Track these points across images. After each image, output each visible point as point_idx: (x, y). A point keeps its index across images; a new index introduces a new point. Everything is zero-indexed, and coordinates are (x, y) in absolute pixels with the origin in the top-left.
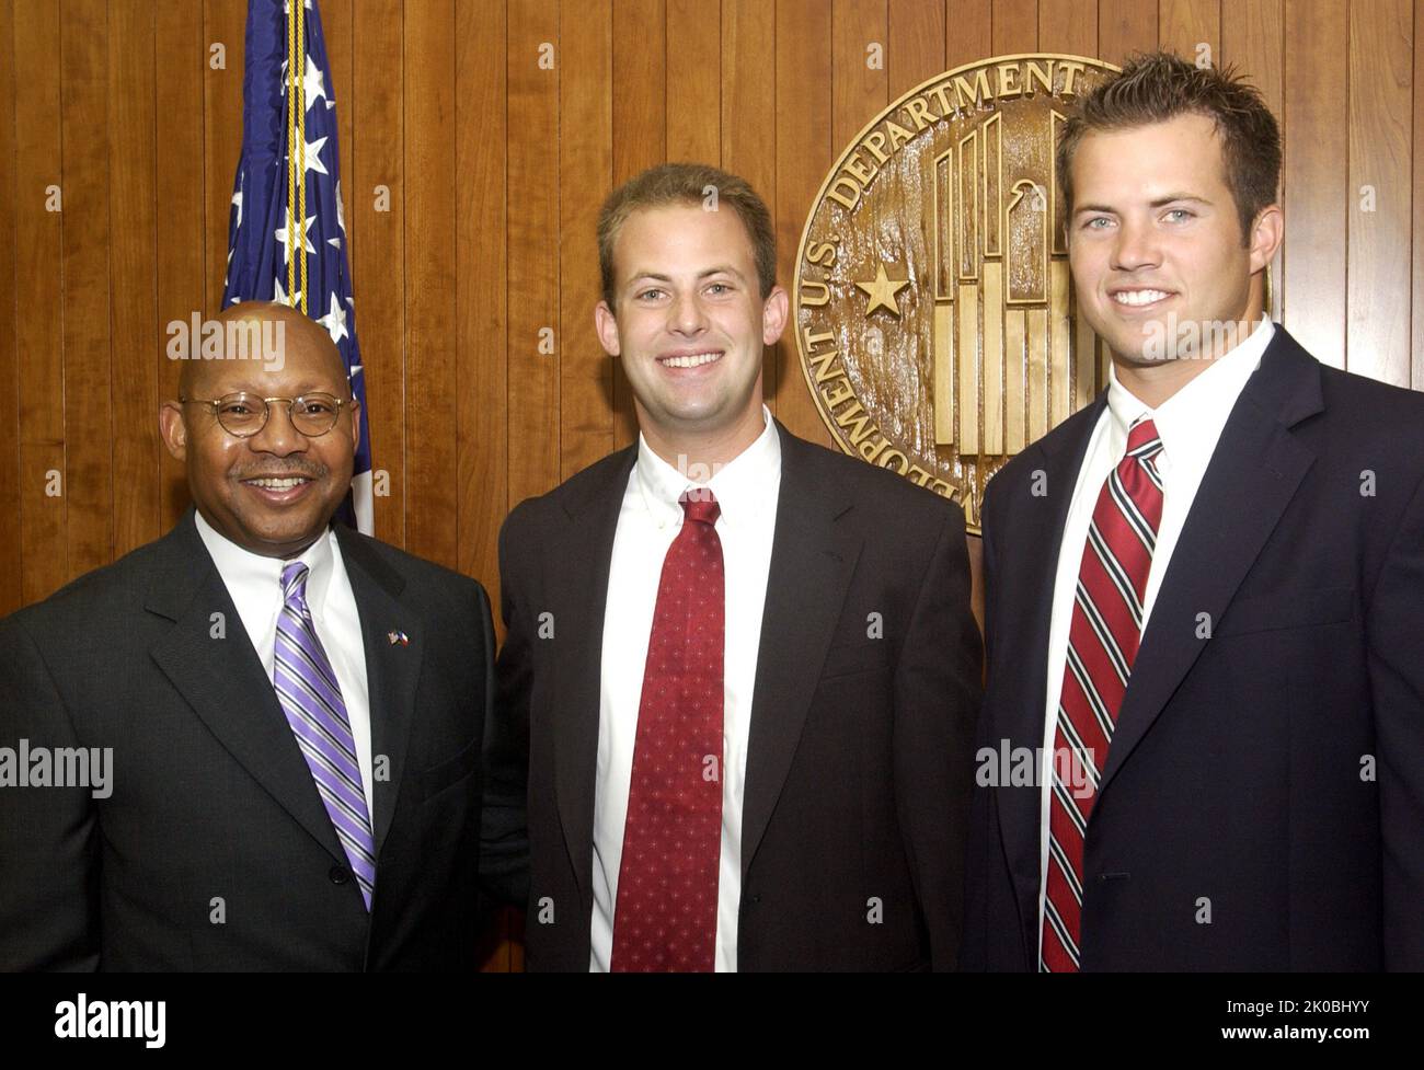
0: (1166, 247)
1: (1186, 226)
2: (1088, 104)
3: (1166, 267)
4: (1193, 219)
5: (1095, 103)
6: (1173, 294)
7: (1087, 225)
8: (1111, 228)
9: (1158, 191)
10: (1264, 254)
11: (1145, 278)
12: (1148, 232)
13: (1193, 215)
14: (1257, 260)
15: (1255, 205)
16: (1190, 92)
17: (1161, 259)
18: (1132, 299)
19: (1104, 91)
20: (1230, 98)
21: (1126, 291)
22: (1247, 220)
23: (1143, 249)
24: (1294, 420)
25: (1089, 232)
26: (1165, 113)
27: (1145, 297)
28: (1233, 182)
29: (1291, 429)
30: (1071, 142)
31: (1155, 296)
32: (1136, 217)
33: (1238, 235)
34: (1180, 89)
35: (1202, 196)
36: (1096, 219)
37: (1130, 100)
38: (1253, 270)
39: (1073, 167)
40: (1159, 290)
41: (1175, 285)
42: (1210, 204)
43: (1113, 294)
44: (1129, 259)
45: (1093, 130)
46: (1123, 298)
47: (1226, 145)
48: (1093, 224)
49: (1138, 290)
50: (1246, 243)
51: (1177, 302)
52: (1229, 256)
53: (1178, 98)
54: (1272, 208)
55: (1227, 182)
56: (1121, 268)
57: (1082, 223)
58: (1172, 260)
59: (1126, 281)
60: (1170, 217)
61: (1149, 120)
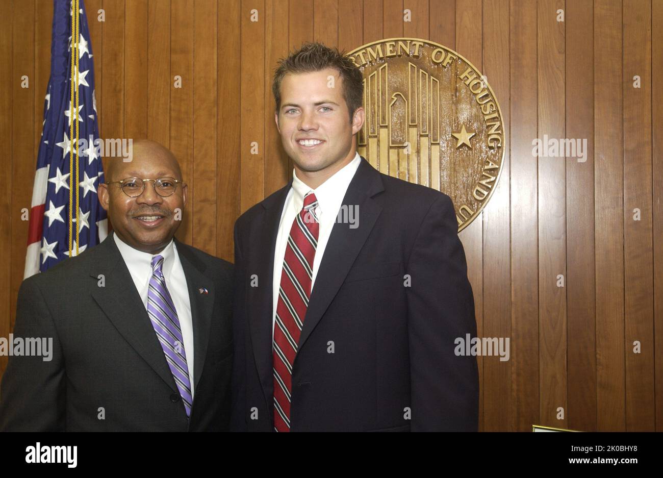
0: (321, 122)
1: (329, 114)
2: (288, 62)
3: (321, 130)
4: (331, 111)
5: (291, 61)
6: (323, 141)
7: (287, 112)
8: (297, 114)
9: (318, 99)
10: (358, 127)
11: (312, 135)
12: (313, 116)
13: (331, 109)
14: (355, 129)
15: (355, 107)
16: (330, 60)
17: (319, 126)
18: (306, 143)
19: (295, 57)
20: (345, 63)
21: (304, 139)
22: (352, 113)
23: (311, 123)
24: (373, 194)
25: (289, 115)
26: (320, 67)
27: (312, 142)
28: (346, 96)
29: (372, 198)
30: (280, 77)
31: (316, 142)
32: (308, 109)
33: (348, 119)
34: (326, 58)
35: (335, 102)
36: (291, 110)
37: (306, 61)
38: (353, 133)
39: (281, 88)
40: (317, 140)
41: (325, 138)
42: (338, 105)
43: (298, 141)
44: (306, 126)
45: (290, 73)
46: (302, 143)
47: (344, 82)
48: (290, 112)
49: (309, 139)
50: (351, 122)
51: (325, 145)
52: (345, 127)
53: (325, 62)
54: (361, 108)
55: (344, 97)
56: (302, 130)
57: (285, 111)
58: (323, 127)
59: (304, 135)
60: (322, 110)
61: (313, 70)
